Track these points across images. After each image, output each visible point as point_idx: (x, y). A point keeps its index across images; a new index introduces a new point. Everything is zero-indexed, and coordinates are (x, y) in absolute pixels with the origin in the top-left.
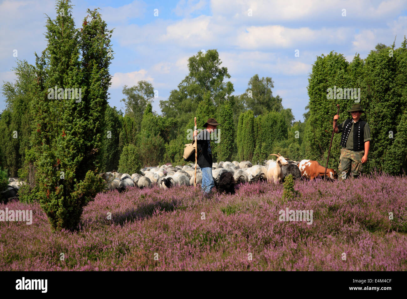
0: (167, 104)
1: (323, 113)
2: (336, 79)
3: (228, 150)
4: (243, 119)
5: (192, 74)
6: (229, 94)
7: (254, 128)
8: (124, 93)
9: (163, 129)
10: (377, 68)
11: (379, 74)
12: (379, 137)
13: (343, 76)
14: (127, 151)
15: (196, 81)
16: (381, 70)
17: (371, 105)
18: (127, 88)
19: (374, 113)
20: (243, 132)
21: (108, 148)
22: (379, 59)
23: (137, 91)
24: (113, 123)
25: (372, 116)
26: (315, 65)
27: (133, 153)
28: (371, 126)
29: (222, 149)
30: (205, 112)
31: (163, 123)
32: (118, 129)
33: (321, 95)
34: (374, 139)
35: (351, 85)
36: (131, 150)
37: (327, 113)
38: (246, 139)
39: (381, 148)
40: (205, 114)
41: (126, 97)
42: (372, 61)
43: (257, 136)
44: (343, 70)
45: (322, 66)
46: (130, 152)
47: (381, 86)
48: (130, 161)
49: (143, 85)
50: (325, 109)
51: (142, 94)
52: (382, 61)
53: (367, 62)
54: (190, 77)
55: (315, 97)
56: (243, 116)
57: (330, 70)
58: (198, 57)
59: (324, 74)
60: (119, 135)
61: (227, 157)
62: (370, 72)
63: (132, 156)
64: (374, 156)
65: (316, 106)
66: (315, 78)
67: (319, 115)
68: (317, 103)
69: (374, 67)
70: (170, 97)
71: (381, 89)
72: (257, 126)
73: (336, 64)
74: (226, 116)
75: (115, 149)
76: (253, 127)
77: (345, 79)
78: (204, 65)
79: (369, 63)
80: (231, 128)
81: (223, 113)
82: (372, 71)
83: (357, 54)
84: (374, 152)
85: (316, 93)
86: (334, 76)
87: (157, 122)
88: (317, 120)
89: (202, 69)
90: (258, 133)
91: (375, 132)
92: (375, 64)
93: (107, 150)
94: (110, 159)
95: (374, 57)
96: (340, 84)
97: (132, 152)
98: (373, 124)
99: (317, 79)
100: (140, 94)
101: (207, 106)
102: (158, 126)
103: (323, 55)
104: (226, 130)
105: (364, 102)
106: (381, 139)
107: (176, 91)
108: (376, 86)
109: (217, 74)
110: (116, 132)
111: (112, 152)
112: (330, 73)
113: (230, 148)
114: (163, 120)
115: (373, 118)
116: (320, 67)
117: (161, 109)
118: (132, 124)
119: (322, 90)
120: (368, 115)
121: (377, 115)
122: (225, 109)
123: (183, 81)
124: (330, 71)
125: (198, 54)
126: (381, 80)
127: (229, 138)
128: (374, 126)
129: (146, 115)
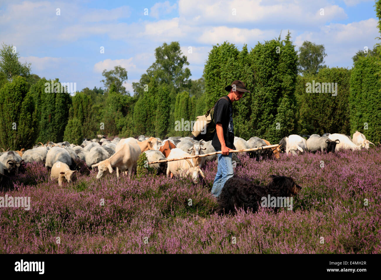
0: (138, 85)
1: (216, 95)
2: (227, 66)
3: (164, 125)
4: (179, 99)
5: (158, 61)
6: (187, 78)
7: (189, 106)
8: (104, 75)
9: (124, 105)
10: (262, 56)
11: (264, 62)
12: (262, 118)
13: (232, 63)
14: (72, 123)
15: (161, 67)
16: (265, 59)
17: (256, 89)
18: (106, 72)
19: (258, 96)
20: (179, 109)
21: (58, 121)
22: (264, 49)
23: (113, 74)
24: (64, 99)
25: (256, 99)
26: (211, 53)
27: (77, 126)
28: (255, 107)
29: (159, 123)
30: (151, 92)
31: (125, 100)
32: (69, 105)
33: (214, 79)
34: (257, 119)
35: (239, 71)
36: (75, 123)
37: (219, 95)
38: (182, 115)
39: (263, 127)
40: (151, 94)
41: (105, 78)
42: (259, 50)
43: (191, 113)
44: (233, 58)
45: (217, 54)
46: (73, 124)
47: (265, 73)
48: (73, 132)
49: (118, 69)
50: (217, 92)
51: (118, 76)
52: (266, 51)
53: (254, 51)
54: (157, 64)
55: (210, 81)
56: (180, 96)
57: (222, 57)
58: (163, 47)
59: (217, 61)
60: (69, 110)
61: (163, 130)
62: (256, 60)
63: (76, 128)
64: (257, 134)
65: (210, 89)
66: (210, 64)
67: (212, 97)
68: (211, 86)
69: (259, 56)
70: (141, 80)
71: (265, 75)
72: (191, 105)
73: (228, 53)
74: (163, 95)
75: (65, 122)
76: (187, 106)
77: (235, 66)
78: (168, 54)
79: (255, 53)
80: (167, 106)
81: (161, 93)
82: (258, 59)
83: (245, 44)
84: (257, 130)
85: (211, 78)
86: (225, 63)
87: (119, 99)
88: (211, 101)
89: (166, 58)
90: (191, 110)
91: (259, 113)
92: (260, 54)
93: (58, 122)
94: (60, 130)
95: (260, 47)
96: (230, 70)
97: (76, 124)
98: (257, 106)
99: (212, 65)
100: (116, 77)
101: (153, 87)
102: (120, 103)
103: (218, 44)
104: (163, 107)
105: (250, 86)
106: (263, 119)
107: (145, 75)
108: (260, 73)
109: (179, 61)
110: (67, 107)
111: (62, 124)
112: (223, 61)
113: (166, 123)
114: (124, 98)
115: (257, 100)
116: (215, 55)
117: (134, 90)
118: (88, 101)
119: (216, 75)
120: (253, 98)
121: (261, 98)
122: (163, 90)
123: (151, 67)
124: (222, 59)
125: (163, 45)
126: (264, 67)
127: (165, 115)
128: (258, 107)
129: (111, 93)
